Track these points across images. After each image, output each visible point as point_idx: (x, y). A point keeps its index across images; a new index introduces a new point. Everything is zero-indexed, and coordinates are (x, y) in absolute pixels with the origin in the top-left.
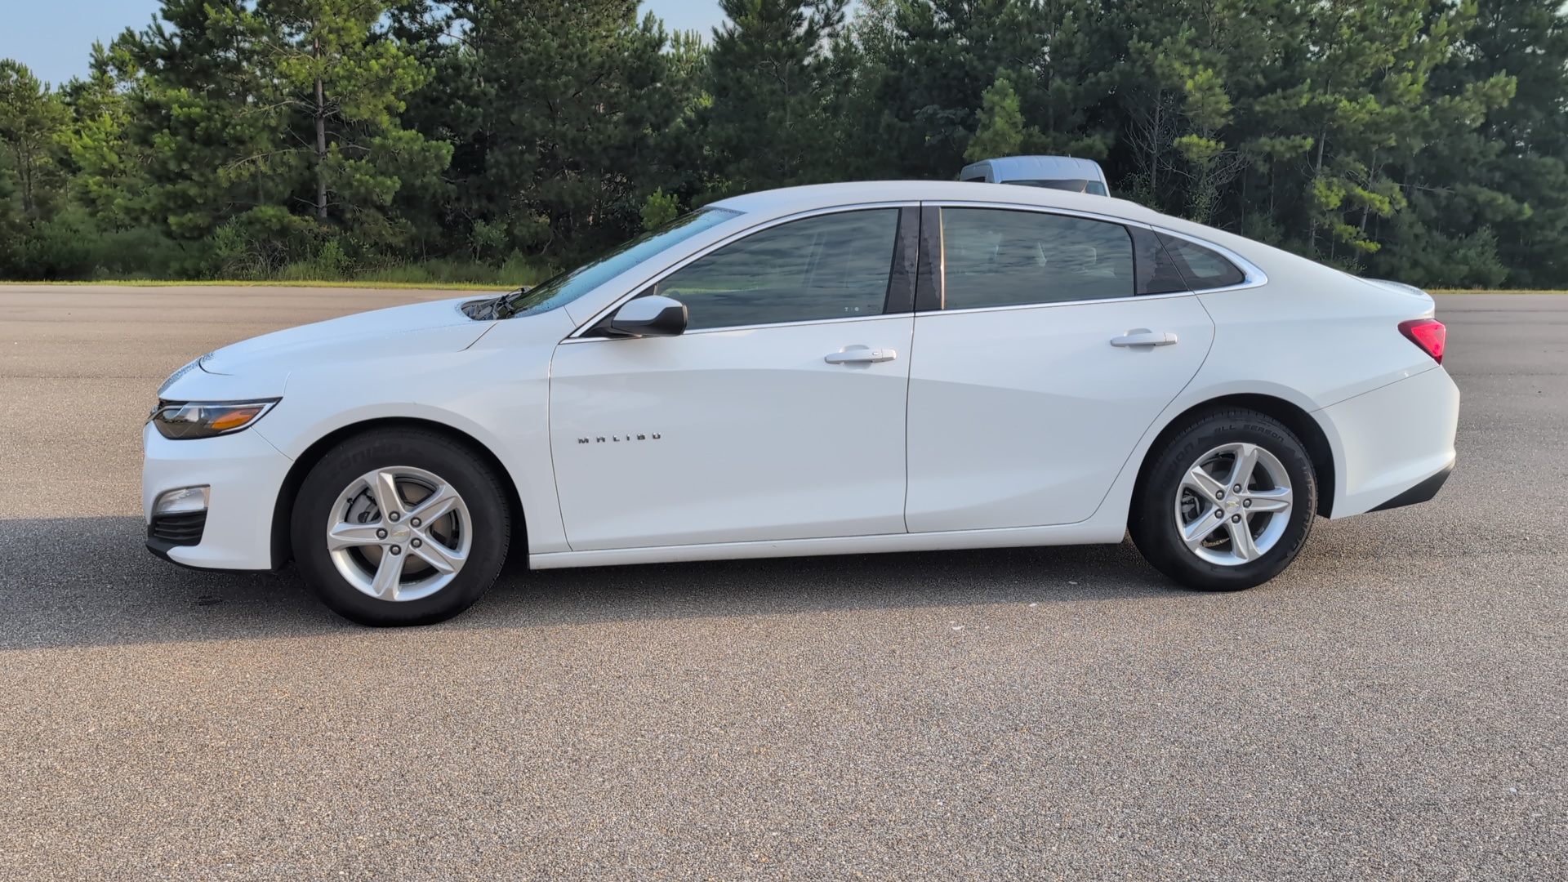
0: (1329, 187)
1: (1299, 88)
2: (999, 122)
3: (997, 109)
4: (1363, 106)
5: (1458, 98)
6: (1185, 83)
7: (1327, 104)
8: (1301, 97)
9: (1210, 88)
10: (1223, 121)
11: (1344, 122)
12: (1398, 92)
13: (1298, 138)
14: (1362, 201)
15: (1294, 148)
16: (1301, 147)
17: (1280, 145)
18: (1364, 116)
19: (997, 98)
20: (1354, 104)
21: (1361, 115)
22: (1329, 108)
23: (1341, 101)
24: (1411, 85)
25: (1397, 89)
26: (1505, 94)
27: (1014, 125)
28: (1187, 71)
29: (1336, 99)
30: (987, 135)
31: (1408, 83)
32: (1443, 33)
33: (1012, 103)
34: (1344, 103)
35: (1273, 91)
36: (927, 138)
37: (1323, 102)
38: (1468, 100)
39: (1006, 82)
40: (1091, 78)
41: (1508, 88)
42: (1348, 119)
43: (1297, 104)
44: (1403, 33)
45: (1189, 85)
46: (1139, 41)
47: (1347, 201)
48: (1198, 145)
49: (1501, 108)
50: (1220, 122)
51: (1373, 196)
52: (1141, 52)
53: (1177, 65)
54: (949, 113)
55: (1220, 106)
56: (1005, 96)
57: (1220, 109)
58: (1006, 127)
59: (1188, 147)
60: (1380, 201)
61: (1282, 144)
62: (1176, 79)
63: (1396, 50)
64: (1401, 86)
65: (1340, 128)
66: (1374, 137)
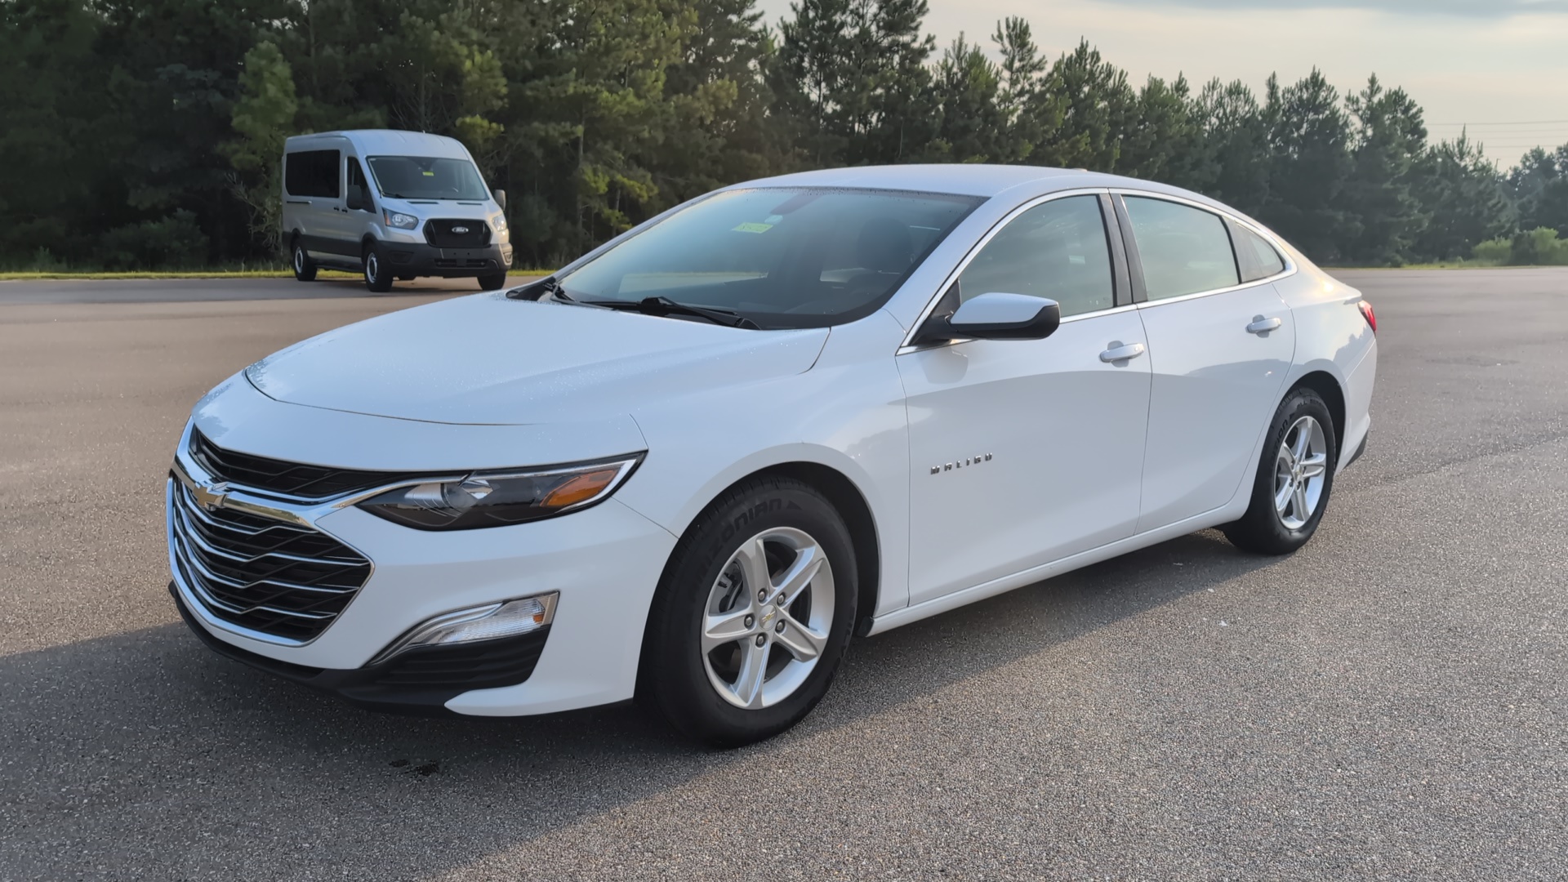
0: (595, 172)
1: (565, 76)
2: (272, 90)
3: (266, 75)
4: (624, 98)
5: (690, 97)
6: (462, 63)
7: (590, 94)
8: (568, 85)
9: (491, 70)
10: (500, 103)
11: (606, 112)
12: (645, 87)
13: (568, 124)
14: (623, 187)
15: (564, 134)
16: (573, 133)
17: (554, 130)
18: (623, 108)
19: (263, 62)
20: (615, 96)
21: (619, 107)
22: (592, 97)
23: (601, 91)
24: (655, 80)
25: (645, 84)
26: (729, 96)
27: (286, 93)
28: (464, 51)
29: (597, 90)
30: (255, 103)
31: (653, 79)
32: (676, 36)
33: (282, 69)
34: (605, 94)
35: (541, 77)
36: (175, 101)
37: (586, 91)
38: (698, 99)
39: (273, 46)
40: (362, 47)
41: (731, 91)
42: (610, 110)
43: (565, 92)
44: (651, 33)
45: (468, 64)
46: (411, 15)
47: (613, 186)
48: (482, 127)
49: (727, 108)
50: (497, 104)
51: (632, 182)
52: (412, 26)
53: (455, 43)
54: (200, 74)
55: (498, 88)
56: (273, 60)
57: (499, 91)
58: (280, 95)
59: (473, 126)
60: (639, 188)
61: (555, 129)
62: (452, 57)
63: (645, 48)
64: (649, 82)
65: (602, 117)
66: (631, 128)
